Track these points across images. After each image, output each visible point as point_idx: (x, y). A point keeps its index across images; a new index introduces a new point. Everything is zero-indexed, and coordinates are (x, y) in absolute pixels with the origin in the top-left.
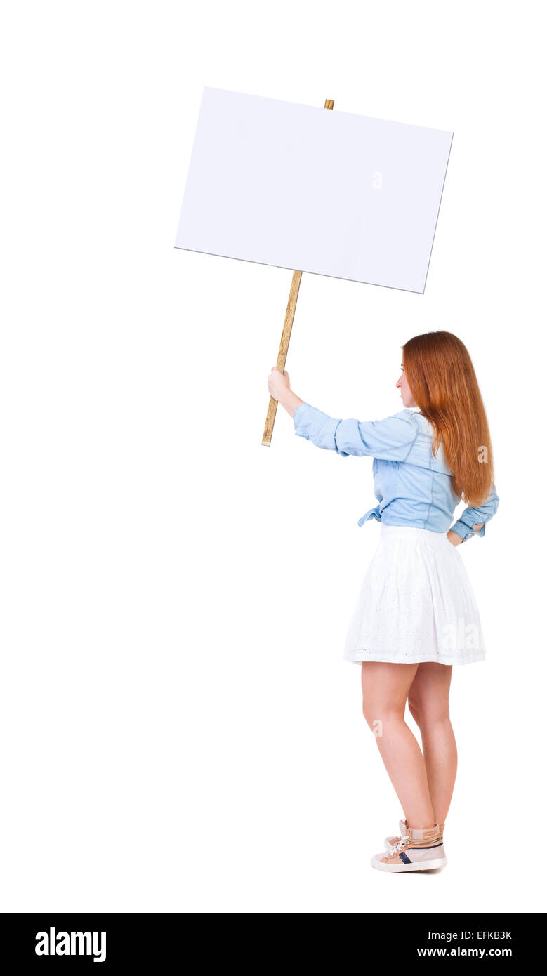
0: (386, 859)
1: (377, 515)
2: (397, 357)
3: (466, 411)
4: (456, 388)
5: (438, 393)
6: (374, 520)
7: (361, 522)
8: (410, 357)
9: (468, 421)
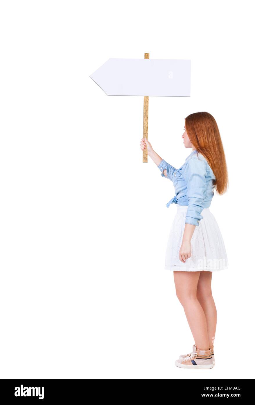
0: (184, 363)
1: (175, 201)
2: (183, 123)
3: (215, 150)
4: (210, 138)
5: (202, 140)
6: (174, 204)
7: (168, 206)
8: (189, 123)
9: (216, 155)
